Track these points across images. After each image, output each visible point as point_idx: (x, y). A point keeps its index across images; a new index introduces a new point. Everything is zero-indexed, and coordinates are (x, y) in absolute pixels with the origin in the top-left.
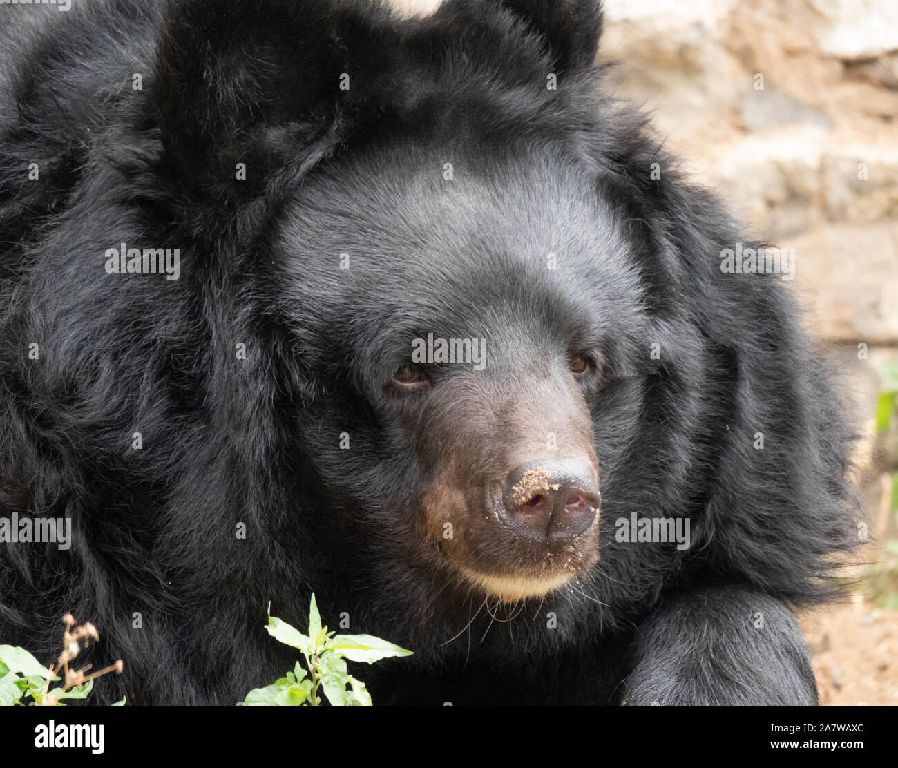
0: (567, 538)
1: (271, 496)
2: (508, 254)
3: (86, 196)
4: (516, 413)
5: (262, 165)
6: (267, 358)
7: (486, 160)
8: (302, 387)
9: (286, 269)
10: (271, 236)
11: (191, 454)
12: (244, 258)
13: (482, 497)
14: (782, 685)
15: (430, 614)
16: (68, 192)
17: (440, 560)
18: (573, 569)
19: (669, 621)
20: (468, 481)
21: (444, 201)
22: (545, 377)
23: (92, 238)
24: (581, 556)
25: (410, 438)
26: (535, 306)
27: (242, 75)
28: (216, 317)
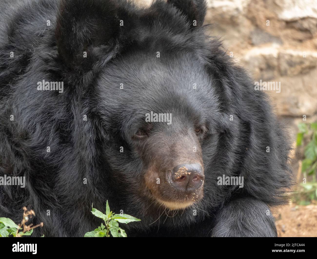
0: (193, 190)
1: (94, 172)
2: (174, 92)
3: (32, 69)
4: (176, 147)
5: (92, 59)
6: (93, 126)
7: (167, 59)
8: (104, 136)
9: (100, 96)
10: (94, 84)
11: (66, 158)
12: (85, 92)
13: (165, 176)
14: (265, 231)
15: (146, 213)
16: (25, 67)
17: (150, 195)
18: (195, 200)
19: (227, 210)
20: (160, 170)
21: (153, 73)
22: (186, 135)
23: (34, 83)
24: (198, 196)
25: (140, 154)
26: (183, 111)
27: (85, 29)
28: (75, 111)
